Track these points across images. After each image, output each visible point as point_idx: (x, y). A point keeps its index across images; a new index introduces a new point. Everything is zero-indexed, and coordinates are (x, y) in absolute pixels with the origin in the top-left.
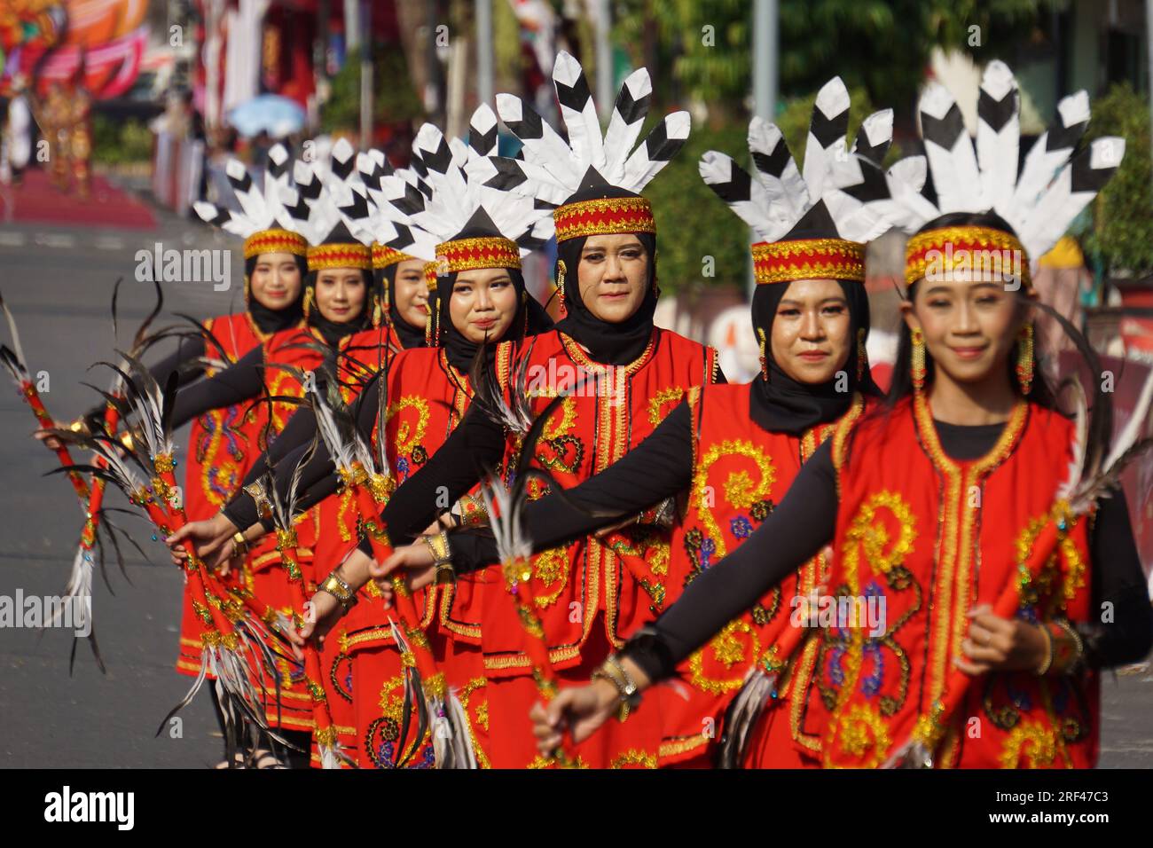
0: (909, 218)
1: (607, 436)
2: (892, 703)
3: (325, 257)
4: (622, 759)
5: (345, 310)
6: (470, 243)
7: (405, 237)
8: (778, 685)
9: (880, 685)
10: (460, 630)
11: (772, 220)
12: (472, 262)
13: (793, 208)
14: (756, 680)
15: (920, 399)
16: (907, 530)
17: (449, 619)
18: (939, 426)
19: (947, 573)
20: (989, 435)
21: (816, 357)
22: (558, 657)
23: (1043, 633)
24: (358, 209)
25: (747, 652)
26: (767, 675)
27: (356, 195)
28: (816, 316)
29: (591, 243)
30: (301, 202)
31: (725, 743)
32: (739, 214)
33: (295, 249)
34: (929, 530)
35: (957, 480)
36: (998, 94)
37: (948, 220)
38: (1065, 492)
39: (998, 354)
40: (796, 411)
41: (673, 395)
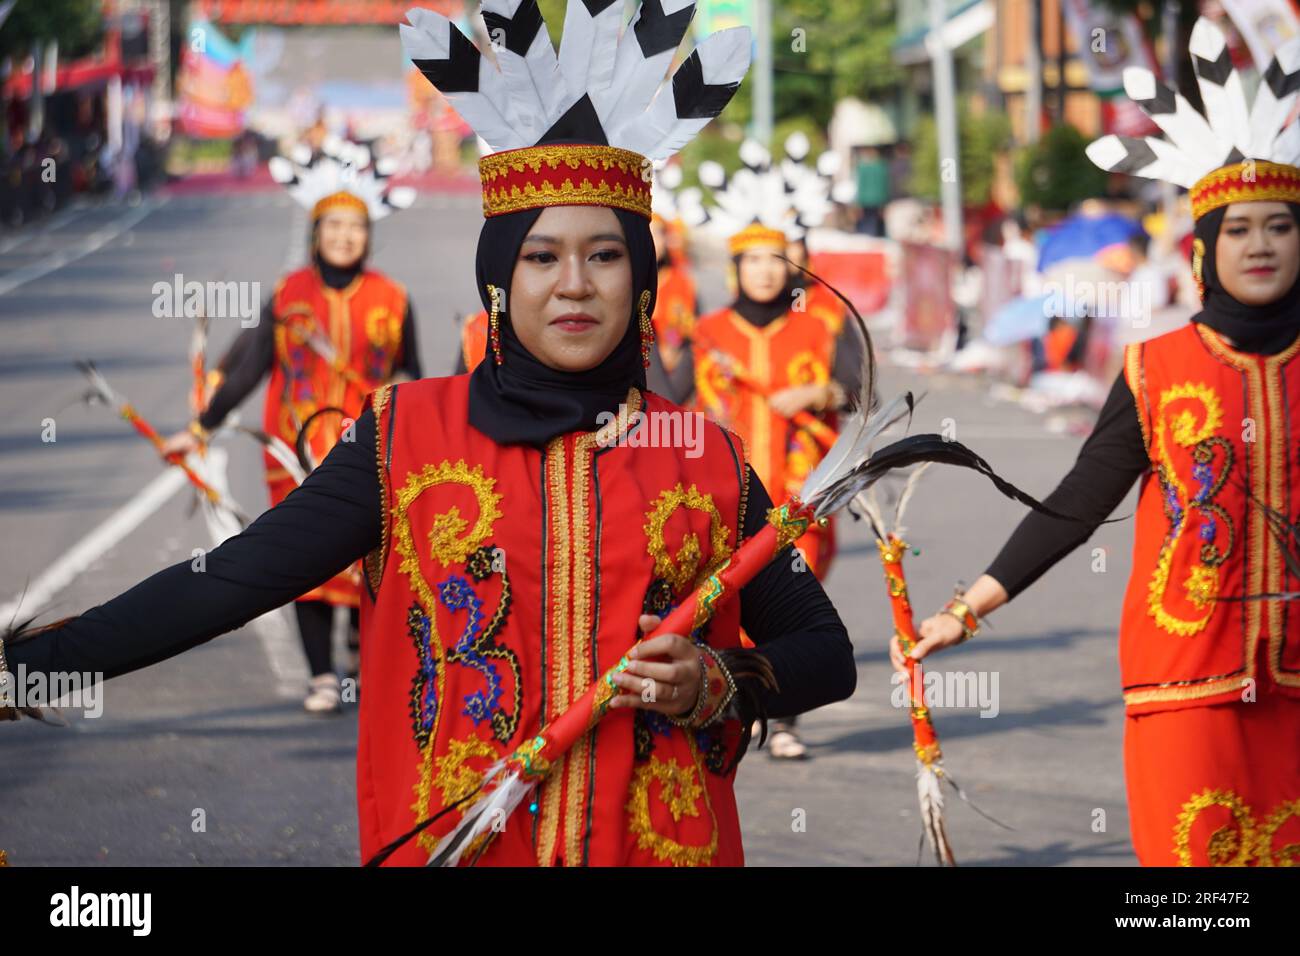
21: (580, 325)
28: (582, 263)
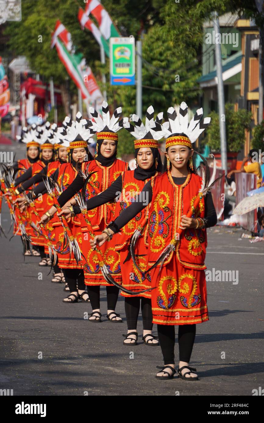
0: (166, 135)
1: (104, 181)
2: (166, 235)
3: (44, 146)
4: (109, 249)
5: (48, 158)
6: (76, 143)
7: (62, 142)
8: (141, 233)
9: (163, 231)
10: (76, 223)
11: (140, 136)
12: (76, 146)
13: (144, 133)
14: (137, 231)
15: (169, 172)
16: (168, 199)
17: (74, 220)
18: (173, 177)
19: (176, 208)
20: (183, 180)
21: (145, 164)
22: (94, 228)
23: (197, 220)
24: (52, 137)
25: (135, 226)
26: (139, 231)
27: (51, 134)
29: (105, 141)
30: (39, 135)
31: (131, 245)
32: (132, 134)
33: (38, 146)
34: (172, 199)
35: (178, 189)
36: (184, 109)
37: (174, 135)
38: (201, 191)
39: (186, 162)
40: (143, 175)
41: (118, 173)
